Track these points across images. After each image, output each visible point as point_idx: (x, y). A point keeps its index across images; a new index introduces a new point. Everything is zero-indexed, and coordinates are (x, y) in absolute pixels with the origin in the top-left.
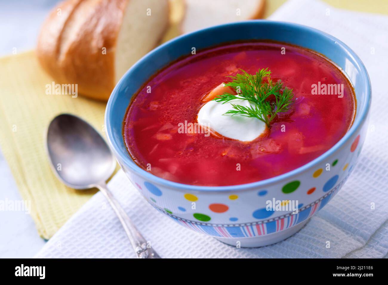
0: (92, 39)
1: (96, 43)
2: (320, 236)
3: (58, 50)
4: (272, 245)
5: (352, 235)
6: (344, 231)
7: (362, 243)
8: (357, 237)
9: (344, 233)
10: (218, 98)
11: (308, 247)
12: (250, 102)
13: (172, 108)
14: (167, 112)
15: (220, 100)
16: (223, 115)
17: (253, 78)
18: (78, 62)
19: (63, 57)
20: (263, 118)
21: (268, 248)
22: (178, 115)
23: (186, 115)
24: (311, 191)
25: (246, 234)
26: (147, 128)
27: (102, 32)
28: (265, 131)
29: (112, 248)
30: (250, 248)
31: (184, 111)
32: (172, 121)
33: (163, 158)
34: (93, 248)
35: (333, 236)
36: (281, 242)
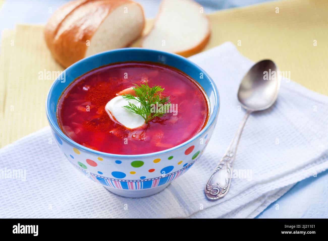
0: (77, 32)
1: (79, 36)
2: (163, 202)
3: (56, 32)
4: (133, 198)
5: (183, 208)
6: (179, 204)
7: (186, 214)
8: (186, 211)
9: (179, 205)
10: (125, 95)
11: (152, 206)
12: (141, 104)
13: (97, 93)
14: (92, 94)
15: (125, 97)
16: (122, 107)
17: (150, 90)
18: (65, 44)
19: (57, 38)
20: (145, 117)
21: (129, 199)
22: (97, 99)
23: (102, 100)
24: (151, 171)
25: (109, 184)
26: (75, 101)
27: (85, 30)
28: (143, 125)
29: (36, 167)
30: (119, 196)
31: (102, 97)
32: (92, 101)
33: (76, 122)
34: (24, 163)
35: (171, 204)
36: (139, 198)
